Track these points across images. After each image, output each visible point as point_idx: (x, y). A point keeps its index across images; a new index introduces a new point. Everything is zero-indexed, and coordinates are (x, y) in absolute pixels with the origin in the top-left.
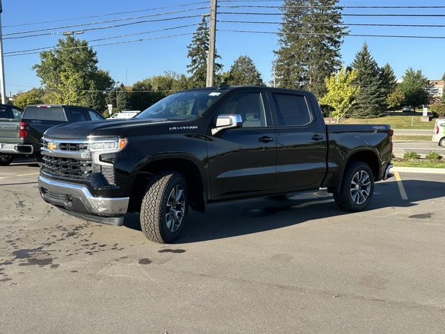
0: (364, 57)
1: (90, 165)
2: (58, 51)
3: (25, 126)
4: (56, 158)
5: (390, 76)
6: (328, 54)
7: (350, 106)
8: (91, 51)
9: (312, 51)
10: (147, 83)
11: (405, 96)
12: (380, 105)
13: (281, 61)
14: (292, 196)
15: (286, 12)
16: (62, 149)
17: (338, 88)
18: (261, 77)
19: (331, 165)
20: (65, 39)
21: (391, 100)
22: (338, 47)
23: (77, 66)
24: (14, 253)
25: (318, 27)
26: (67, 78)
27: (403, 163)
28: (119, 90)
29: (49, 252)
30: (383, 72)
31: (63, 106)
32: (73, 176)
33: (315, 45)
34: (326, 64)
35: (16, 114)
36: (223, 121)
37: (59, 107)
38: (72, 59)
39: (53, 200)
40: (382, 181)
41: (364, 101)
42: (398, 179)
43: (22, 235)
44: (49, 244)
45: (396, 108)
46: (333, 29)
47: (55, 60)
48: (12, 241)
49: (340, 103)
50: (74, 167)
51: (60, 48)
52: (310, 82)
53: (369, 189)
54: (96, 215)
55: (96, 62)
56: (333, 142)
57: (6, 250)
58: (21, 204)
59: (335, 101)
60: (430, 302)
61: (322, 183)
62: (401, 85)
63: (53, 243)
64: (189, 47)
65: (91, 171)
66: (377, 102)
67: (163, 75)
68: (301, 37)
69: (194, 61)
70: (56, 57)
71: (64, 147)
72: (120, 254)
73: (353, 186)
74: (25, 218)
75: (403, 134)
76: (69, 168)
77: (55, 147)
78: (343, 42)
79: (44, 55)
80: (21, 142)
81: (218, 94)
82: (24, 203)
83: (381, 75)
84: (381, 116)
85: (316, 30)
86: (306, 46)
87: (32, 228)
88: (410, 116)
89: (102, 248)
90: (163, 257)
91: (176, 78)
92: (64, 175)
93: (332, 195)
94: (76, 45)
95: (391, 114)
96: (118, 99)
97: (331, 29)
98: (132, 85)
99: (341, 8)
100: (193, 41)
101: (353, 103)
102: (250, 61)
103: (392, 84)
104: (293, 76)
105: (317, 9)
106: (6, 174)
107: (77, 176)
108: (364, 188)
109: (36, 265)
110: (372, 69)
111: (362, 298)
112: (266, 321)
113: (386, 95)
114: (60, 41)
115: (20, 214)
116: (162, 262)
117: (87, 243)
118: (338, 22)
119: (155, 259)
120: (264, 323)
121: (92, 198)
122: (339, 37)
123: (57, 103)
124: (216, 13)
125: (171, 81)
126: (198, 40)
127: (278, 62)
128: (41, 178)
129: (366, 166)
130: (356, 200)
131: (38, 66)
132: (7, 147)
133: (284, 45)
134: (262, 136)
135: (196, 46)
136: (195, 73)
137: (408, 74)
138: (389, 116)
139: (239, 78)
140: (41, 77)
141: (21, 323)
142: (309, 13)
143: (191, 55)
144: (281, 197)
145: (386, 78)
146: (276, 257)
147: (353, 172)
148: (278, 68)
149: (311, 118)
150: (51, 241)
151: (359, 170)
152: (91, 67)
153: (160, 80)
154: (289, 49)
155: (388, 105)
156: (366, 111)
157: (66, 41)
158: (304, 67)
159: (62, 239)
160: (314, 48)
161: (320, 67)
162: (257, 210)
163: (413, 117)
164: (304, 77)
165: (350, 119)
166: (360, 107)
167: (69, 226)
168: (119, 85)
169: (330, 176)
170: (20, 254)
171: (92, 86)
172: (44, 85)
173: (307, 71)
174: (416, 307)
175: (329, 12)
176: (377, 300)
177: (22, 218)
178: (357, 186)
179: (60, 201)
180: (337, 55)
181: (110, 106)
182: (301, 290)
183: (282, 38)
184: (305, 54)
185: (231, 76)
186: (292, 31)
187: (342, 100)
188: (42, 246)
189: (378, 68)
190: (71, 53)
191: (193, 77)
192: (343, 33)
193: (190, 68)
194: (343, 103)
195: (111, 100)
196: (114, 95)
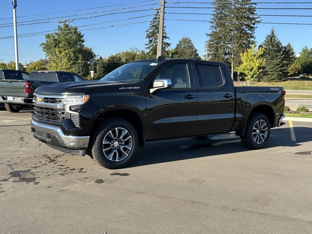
0: (271, 38)
1: (63, 113)
2: (57, 34)
3: (29, 85)
4: (41, 108)
5: (291, 52)
6: (245, 36)
7: (258, 73)
8: (80, 34)
9: (234, 34)
10: (118, 56)
11: (302, 66)
12: (283, 73)
13: (212, 41)
14: (212, 137)
15: (216, 6)
16: (45, 102)
17: (250, 61)
18: (198, 52)
19: (238, 115)
20: (62, 25)
21: (291, 69)
22: (253, 31)
23: (70, 44)
24: (11, 173)
25: (239, 17)
26: (60, 52)
27: (296, 115)
28: (98, 61)
29: (34, 173)
30: (286, 49)
31: (56, 72)
32: (52, 120)
33: (237, 29)
34: (244, 43)
35: (25, 76)
36: (159, 84)
37: (53, 73)
38: (67, 40)
39: (39, 136)
40: (276, 128)
41: (272, 70)
42: (291, 126)
43: (19, 161)
44: (36, 168)
45: (295, 75)
46: (249, 18)
47: (55, 40)
48: (10, 165)
49: (251, 70)
50: (53, 115)
51: (59, 32)
52: (233, 56)
53: (266, 133)
54: (67, 148)
55: (83, 41)
56: (240, 99)
57: (5, 171)
58: (22, 139)
59: (247, 69)
60: (300, 216)
61: (231, 129)
62: (299, 58)
63: (39, 166)
64: (147, 31)
65: (64, 118)
66: (281, 71)
67: (129, 51)
68: (227, 24)
69: (151, 41)
70: (56, 38)
71: (46, 100)
72: (83, 176)
73: (255, 131)
74: (23, 149)
75: (299, 94)
76: (50, 115)
77: (40, 100)
78: (257, 27)
79: (48, 37)
80: (27, 96)
81: (156, 64)
82: (24, 139)
83: (284, 51)
84: (284, 81)
85: (238, 19)
86: (230, 30)
87: (26, 156)
88: (305, 81)
89: (72, 171)
90: (112, 178)
91: (138, 53)
92: (46, 120)
93: (239, 137)
94: (69, 29)
95: (291, 80)
96: (98, 67)
97: (248, 18)
98: (107, 58)
99: (255, 4)
100: (150, 27)
101: (260, 71)
102: (190, 41)
103: (292, 58)
104: (221, 51)
105: (238, 4)
106: (16, 118)
107: (54, 121)
108: (263, 132)
109: (24, 182)
110: (277, 47)
111: (251, 212)
112: (178, 226)
113: (287, 66)
114: (59, 27)
115: (20, 146)
116: (111, 182)
117: (62, 167)
118: (253, 14)
119: (107, 180)
120: (177, 228)
121: (64, 136)
122: (254, 24)
123: (53, 70)
124: (164, 7)
125: (135, 55)
126: (153, 26)
127: (210, 41)
128: (33, 122)
129: (264, 116)
130: (257, 141)
131: (43, 44)
132: (17, 100)
133: (214, 30)
134: (187, 94)
135: (152, 30)
136: (151, 50)
137: (304, 51)
138: (290, 81)
139: (182, 53)
140: (46, 52)
141: (6, 222)
142: (232, 7)
143: (148, 36)
144: (204, 138)
145: (287, 53)
146: (193, 181)
147: (255, 121)
148: (210, 46)
149: (224, 82)
150: (37, 165)
151: (259, 119)
152: (80, 45)
153: (127, 54)
154: (218, 32)
155: (289, 73)
156: (273, 77)
157: (63, 27)
158: (229, 45)
159: (46, 164)
160: (236, 32)
161: (240, 45)
162: (185, 147)
163: (306, 81)
164: (229, 52)
165: (261, 82)
166: (269, 74)
167: (52, 155)
168: (98, 58)
169: (236, 123)
170: (15, 174)
171: (80, 58)
172: (47, 57)
173: (230, 48)
174: (289, 220)
175: (247, 6)
176: (261, 214)
177: (20, 149)
178: (258, 131)
179: (44, 138)
180: (252, 37)
181: (92, 72)
182: (207, 205)
183: (213, 24)
184: (229, 36)
185: (176, 51)
186: (220, 20)
187: (253, 69)
188: (30, 169)
189: (282, 47)
190: (66, 35)
191: (150, 52)
192: (257, 22)
193: (147, 46)
194: (253, 71)
195: (93, 68)
196: (95, 64)
